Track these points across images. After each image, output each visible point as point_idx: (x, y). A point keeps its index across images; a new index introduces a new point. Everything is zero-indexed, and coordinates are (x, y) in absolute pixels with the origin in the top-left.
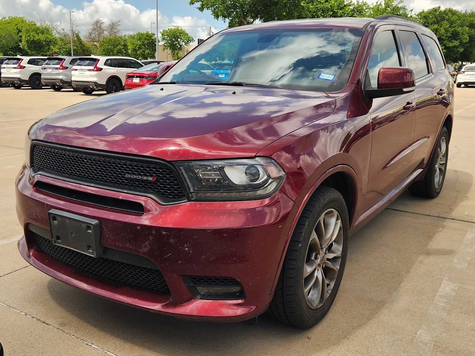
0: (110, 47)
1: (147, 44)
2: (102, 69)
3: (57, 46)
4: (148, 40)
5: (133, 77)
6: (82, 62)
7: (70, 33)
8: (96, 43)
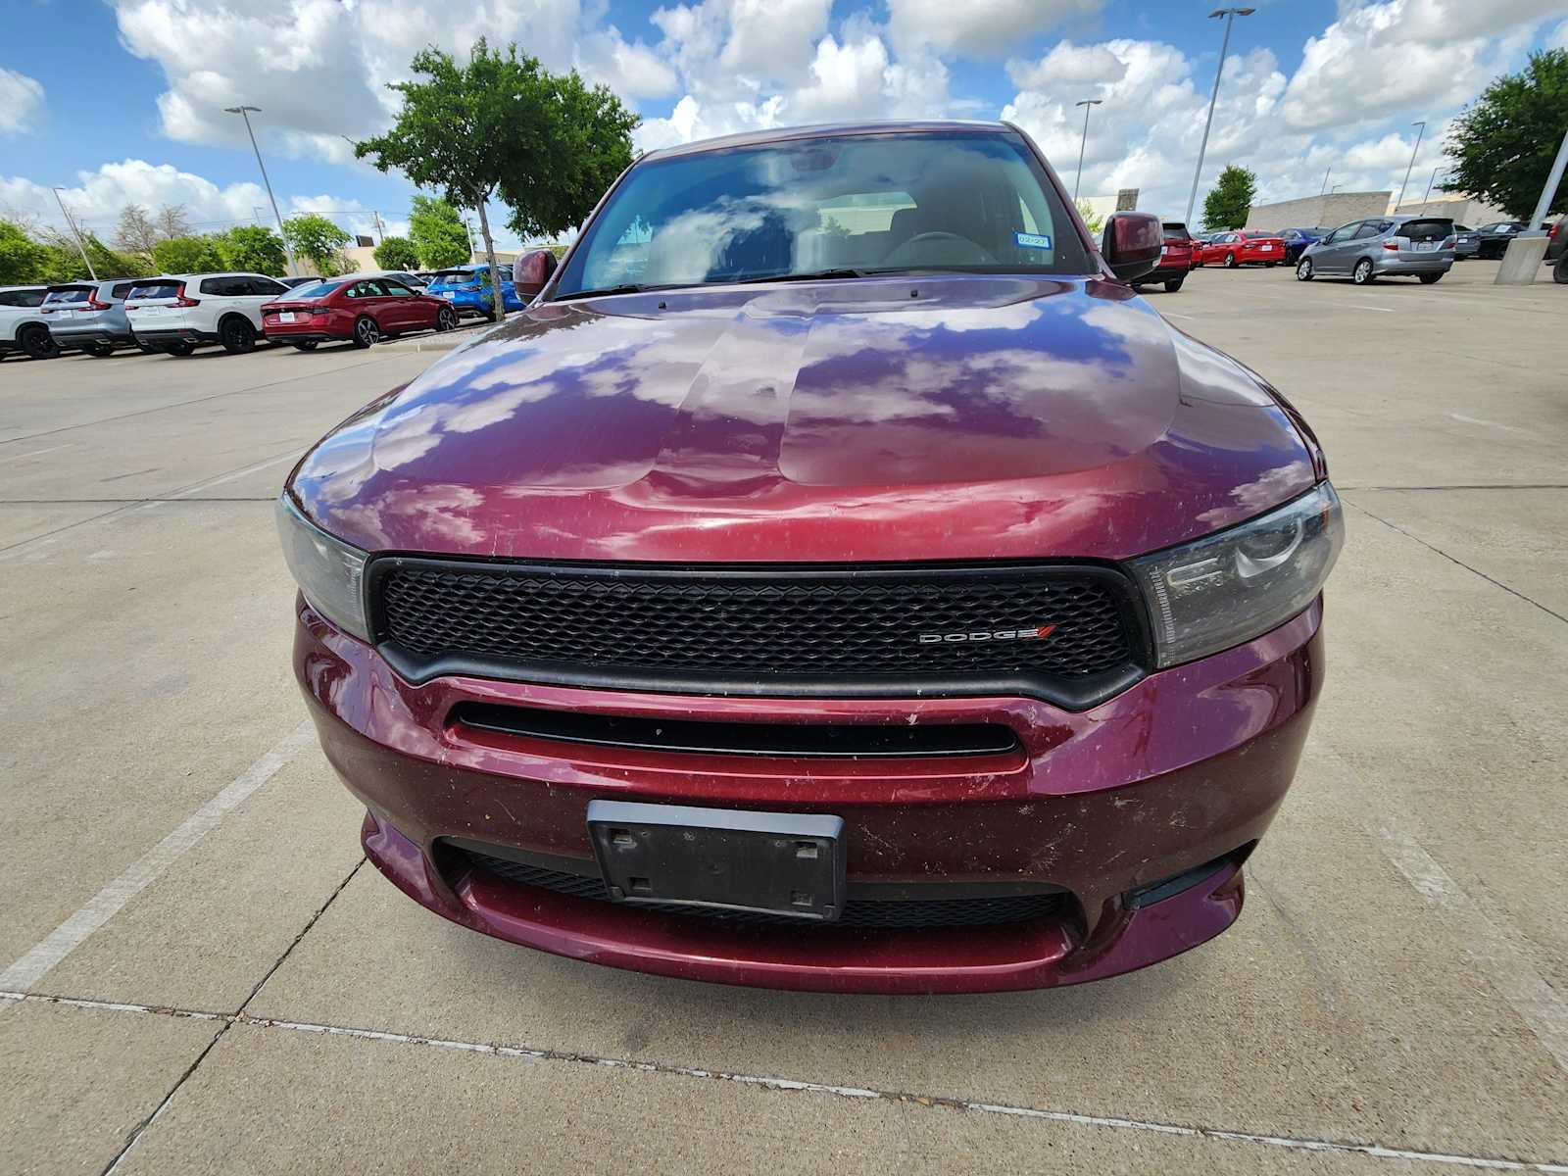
0: (180, 259)
1: (262, 250)
2: (199, 301)
3: (51, 265)
4: (261, 241)
5: (279, 311)
6: (144, 291)
7: (73, 237)
8: (143, 255)
